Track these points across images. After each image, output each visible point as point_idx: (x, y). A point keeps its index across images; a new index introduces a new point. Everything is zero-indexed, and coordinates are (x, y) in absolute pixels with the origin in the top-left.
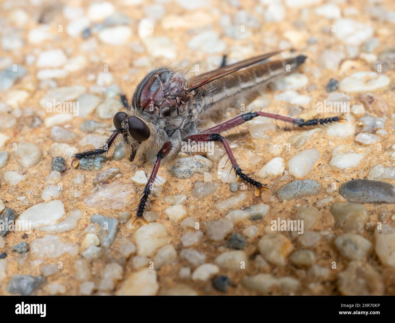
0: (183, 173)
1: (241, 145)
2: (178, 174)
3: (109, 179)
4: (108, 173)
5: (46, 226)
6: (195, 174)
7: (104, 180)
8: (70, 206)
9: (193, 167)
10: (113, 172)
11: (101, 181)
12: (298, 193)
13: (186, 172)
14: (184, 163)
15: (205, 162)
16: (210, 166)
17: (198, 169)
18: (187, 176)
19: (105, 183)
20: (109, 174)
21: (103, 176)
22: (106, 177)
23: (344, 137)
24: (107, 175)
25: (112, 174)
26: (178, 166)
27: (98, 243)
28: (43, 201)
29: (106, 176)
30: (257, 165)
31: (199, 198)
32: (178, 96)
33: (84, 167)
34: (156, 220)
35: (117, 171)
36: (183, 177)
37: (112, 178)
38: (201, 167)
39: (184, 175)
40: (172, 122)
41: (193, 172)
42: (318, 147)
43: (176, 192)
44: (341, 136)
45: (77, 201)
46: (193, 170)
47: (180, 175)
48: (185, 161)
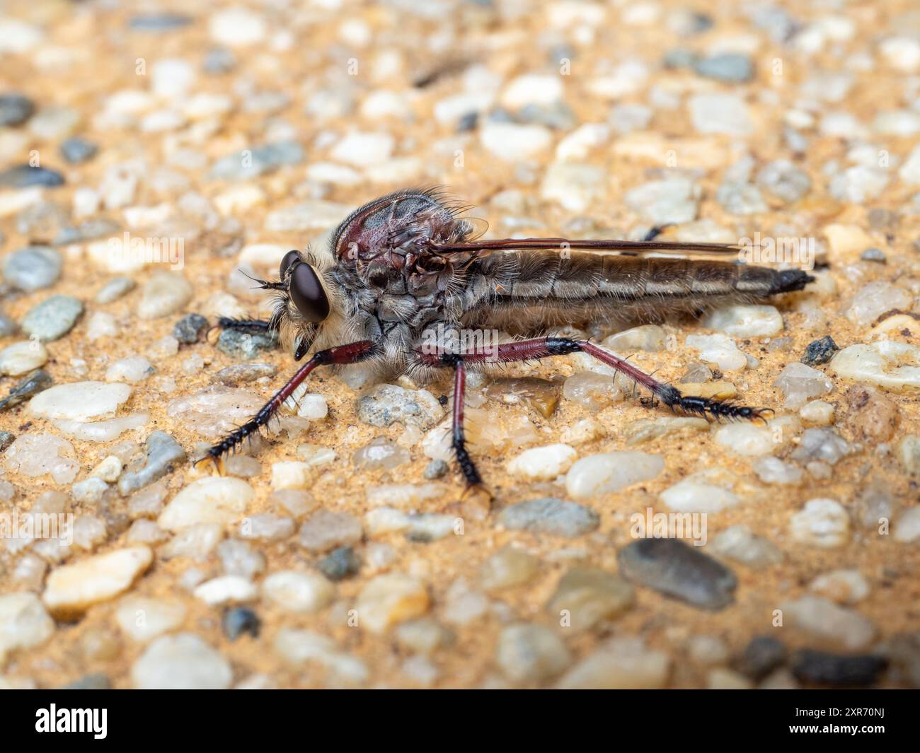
0: (374, 414)
1: (526, 401)
2: (363, 412)
3: (242, 380)
4: (245, 369)
5: (67, 420)
6: (396, 423)
7: (230, 377)
8: (142, 404)
9: (398, 409)
10: (257, 369)
11: (224, 377)
12: (539, 522)
13: (380, 413)
14: (388, 397)
15: (428, 407)
16: (434, 418)
17: (406, 415)
18: (377, 422)
19: (231, 384)
20: (247, 372)
21: (232, 370)
22: (238, 375)
23: (740, 455)
24: (242, 372)
25: (252, 373)
26: (374, 398)
27: (112, 478)
28: (104, 380)
29: (238, 371)
30: (521, 447)
31: (358, 466)
32: (412, 252)
33: (224, 345)
34: (249, 477)
35: (267, 370)
36: (370, 421)
37: (250, 381)
38: (414, 415)
39: (373, 418)
40: (388, 302)
41: (393, 419)
42: (672, 455)
43: (334, 442)
44: (735, 452)
45: (159, 399)
46: (397, 414)
47: (366, 417)
48: (393, 392)
